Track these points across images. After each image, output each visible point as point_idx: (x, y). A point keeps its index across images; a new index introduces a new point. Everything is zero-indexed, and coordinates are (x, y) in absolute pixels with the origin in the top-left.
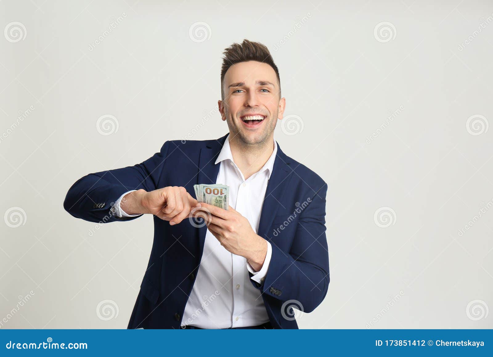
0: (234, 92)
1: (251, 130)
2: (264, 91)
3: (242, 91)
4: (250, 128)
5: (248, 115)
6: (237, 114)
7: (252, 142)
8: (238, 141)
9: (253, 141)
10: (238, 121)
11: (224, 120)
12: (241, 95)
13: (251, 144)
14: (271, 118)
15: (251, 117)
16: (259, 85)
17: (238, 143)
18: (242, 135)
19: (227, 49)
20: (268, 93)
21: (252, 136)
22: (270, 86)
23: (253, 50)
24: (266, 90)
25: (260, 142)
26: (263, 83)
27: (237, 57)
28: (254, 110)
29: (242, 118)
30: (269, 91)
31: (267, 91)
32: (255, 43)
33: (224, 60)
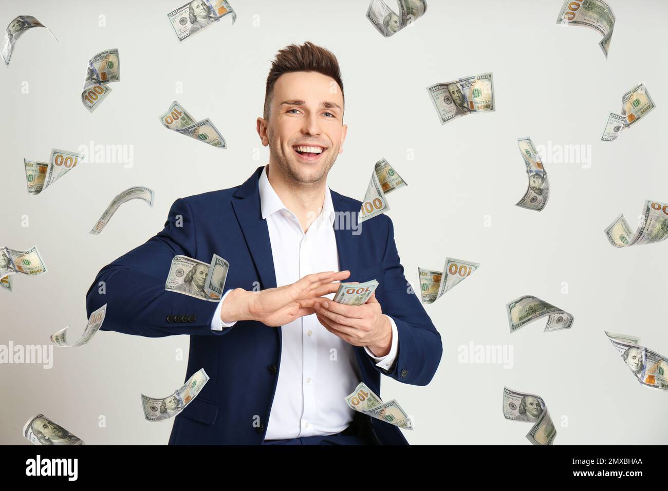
0: (288, 112)
1: (307, 164)
2: (327, 115)
3: (298, 112)
4: (305, 161)
5: (303, 145)
6: (289, 141)
7: (305, 180)
8: (286, 177)
9: (307, 179)
10: (289, 151)
11: (266, 146)
12: (297, 117)
13: (305, 182)
14: (332, 151)
15: (308, 148)
16: (323, 107)
17: (286, 179)
18: (293, 170)
19: (281, 51)
20: (333, 118)
21: (306, 171)
22: (337, 110)
23: (319, 58)
24: (329, 114)
25: (316, 181)
26: (328, 105)
27: (295, 64)
28: (313, 139)
29: (295, 147)
30: (333, 116)
31: (331, 116)
32: (322, 49)
33: (273, 64)
